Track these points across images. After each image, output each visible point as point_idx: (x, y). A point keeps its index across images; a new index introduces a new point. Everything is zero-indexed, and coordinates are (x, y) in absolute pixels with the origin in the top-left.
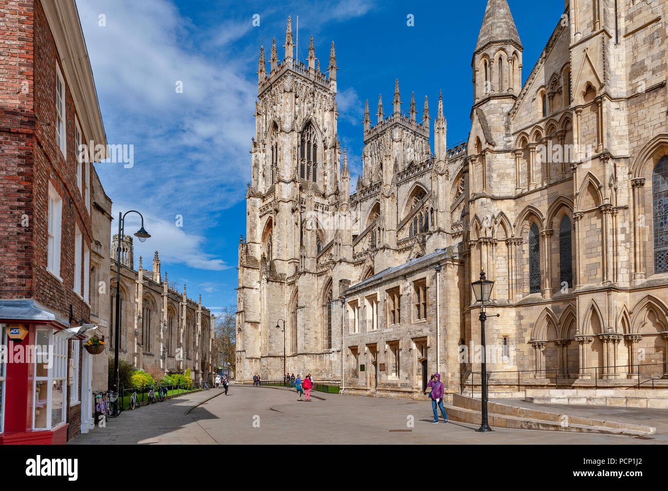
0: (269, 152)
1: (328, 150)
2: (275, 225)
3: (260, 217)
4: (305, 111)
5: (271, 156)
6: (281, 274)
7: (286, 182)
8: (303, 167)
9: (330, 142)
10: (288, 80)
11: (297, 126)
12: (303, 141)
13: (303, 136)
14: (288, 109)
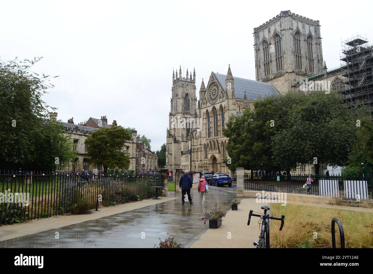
1: (193, 101)
4: (185, 91)
5: (176, 103)
6: (178, 140)
7: (179, 113)
8: (185, 107)
9: (193, 98)
10: (180, 83)
11: (183, 96)
12: (185, 99)
13: (185, 98)
14: (180, 92)
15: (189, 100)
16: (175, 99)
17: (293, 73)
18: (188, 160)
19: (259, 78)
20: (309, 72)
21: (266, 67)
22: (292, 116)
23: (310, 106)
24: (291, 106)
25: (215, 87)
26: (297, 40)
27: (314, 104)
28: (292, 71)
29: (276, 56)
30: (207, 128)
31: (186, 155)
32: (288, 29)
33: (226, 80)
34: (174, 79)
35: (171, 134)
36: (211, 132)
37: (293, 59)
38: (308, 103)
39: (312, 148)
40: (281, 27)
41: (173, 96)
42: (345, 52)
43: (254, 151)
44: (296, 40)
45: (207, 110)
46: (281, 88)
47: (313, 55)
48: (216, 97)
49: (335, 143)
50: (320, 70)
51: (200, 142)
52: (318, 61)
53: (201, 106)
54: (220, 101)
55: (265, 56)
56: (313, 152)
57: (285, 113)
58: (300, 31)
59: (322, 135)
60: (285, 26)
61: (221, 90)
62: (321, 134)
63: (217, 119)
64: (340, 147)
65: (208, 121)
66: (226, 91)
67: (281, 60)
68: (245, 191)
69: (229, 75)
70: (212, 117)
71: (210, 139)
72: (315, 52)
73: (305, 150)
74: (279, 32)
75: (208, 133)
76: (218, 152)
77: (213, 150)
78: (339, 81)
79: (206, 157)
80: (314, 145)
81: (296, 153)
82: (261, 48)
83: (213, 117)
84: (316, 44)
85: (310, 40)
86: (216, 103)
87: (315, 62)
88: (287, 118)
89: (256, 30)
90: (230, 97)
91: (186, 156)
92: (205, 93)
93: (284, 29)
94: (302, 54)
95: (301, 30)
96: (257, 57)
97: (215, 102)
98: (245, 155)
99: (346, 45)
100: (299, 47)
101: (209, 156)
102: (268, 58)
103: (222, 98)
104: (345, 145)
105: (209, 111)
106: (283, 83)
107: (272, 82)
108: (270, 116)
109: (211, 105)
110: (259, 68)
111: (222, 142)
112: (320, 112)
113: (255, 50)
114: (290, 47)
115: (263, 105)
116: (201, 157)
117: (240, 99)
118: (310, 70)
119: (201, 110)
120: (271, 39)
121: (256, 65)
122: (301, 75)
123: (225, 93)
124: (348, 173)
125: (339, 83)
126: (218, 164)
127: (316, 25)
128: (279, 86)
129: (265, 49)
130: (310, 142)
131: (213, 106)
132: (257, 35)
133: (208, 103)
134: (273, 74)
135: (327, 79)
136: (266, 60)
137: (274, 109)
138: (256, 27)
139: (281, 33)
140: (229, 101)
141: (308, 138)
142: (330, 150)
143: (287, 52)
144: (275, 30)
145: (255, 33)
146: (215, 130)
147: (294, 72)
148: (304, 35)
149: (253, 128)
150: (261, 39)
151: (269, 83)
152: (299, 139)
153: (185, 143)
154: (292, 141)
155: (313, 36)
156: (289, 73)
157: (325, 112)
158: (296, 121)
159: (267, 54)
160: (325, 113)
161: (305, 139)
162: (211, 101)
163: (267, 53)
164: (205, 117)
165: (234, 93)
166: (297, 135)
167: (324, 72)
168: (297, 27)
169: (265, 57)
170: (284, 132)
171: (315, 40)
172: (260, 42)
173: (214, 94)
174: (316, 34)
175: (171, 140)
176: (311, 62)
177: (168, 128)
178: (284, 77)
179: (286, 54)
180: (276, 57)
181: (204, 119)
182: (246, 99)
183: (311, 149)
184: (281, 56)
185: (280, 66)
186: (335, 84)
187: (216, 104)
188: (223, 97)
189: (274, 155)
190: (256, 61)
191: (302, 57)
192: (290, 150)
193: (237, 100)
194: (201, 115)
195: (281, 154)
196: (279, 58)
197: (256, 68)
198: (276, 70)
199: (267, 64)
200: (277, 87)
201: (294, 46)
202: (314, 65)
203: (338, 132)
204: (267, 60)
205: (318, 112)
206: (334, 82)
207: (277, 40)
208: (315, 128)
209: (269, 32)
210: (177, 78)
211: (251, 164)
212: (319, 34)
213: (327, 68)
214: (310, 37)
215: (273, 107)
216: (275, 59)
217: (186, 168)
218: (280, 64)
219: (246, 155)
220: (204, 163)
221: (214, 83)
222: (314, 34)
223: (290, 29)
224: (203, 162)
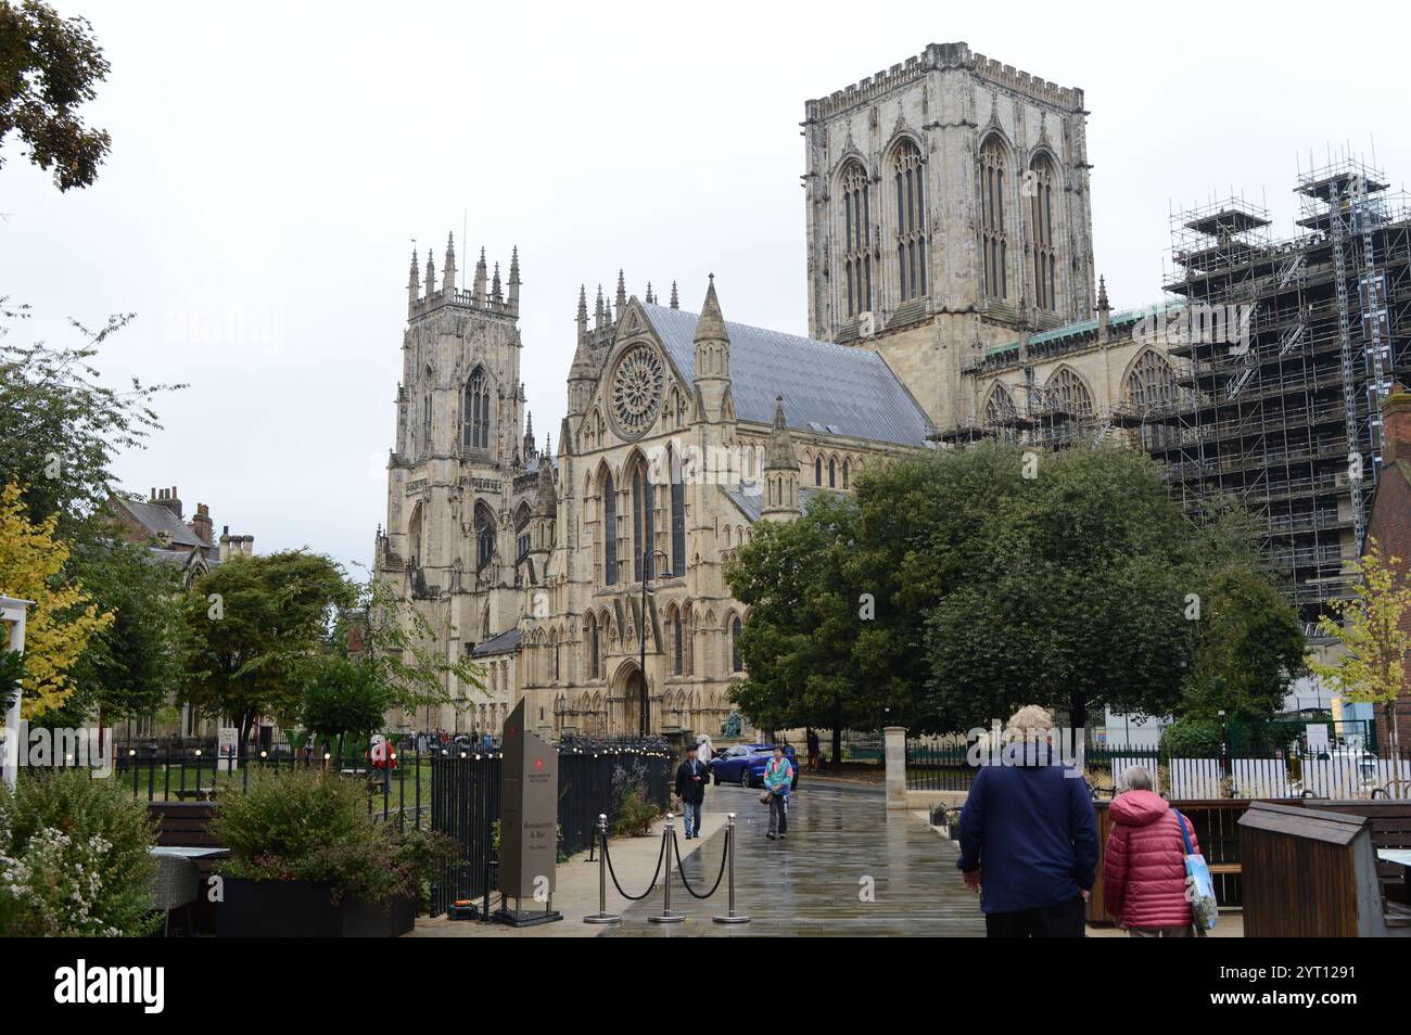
0: (421, 403)
1: (505, 400)
2: (425, 517)
3: (408, 496)
4: (471, 353)
5: (423, 409)
6: (432, 587)
7: (441, 458)
8: (467, 429)
9: (508, 390)
10: (447, 318)
11: (458, 379)
12: (468, 394)
13: (468, 387)
14: (447, 357)
15: (486, 397)
16: (419, 389)
17: (968, 315)
18: (506, 681)
19: (824, 325)
20: (1034, 310)
21: (855, 279)
22: (996, 538)
23: (1061, 506)
24: (994, 500)
25: (644, 367)
26: (991, 169)
27: (1070, 497)
28: (964, 306)
29: (901, 232)
30: (603, 540)
31: (498, 660)
32: (953, 126)
33: (695, 342)
34: (416, 294)
35: (397, 555)
36: (621, 562)
37: (972, 254)
38: (1053, 492)
39: (1065, 654)
40: (925, 111)
41: (407, 375)
42: (1182, 259)
43: (857, 662)
44: (986, 173)
45: (604, 465)
46: (916, 374)
47: (1055, 236)
48: (649, 407)
49: (1141, 640)
50: (1079, 302)
51: (570, 603)
52: (1074, 265)
53: (574, 445)
54: (664, 426)
55: (853, 228)
56: (1068, 669)
57: (972, 526)
58: (1002, 132)
59: (1097, 612)
60: (944, 108)
61: (674, 380)
62: (1097, 607)
63: (649, 503)
64: (1156, 654)
65: (606, 511)
66: (697, 387)
67: (922, 251)
68: (908, 792)
69: (709, 318)
70: (626, 494)
71: (617, 591)
72: (1061, 226)
73: (1044, 662)
74: (914, 132)
75: (604, 563)
76: (655, 651)
77: (630, 640)
78: (1157, 364)
79: (595, 670)
80: (1072, 645)
81: (1013, 671)
82: (837, 194)
83: (631, 496)
84: (1068, 189)
85: (1044, 171)
86: (646, 437)
87: (1062, 266)
88: (980, 546)
89: (814, 111)
90: (714, 417)
91: (493, 664)
92: (596, 386)
93: (936, 125)
94: (1009, 231)
95: (1009, 130)
96: (815, 230)
97: (641, 428)
98: (826, 675)
99: (1188, 231)
100: (996, 202)
101: (612, 666)
102: (863, 240)
103: (675, 416)
104: (1171, 646)
105: (613, 468)
106: (925, 353)
107: (880, 346)
108: (916, 534)
109: (622, 442)
110: (823, 278)
111: (673, 606)
112: (1091, 528)
113: (808, 199)
114: (961, 202)
115: (888, 489)
116: (570, 667)
117: (751, 423)
118: (1041, 303)
119: (575, 460)
120: (881, 156)
121: (813, 267)
122: (1004, 324)
123: (689, 394)
124: (1179, 740)
125: (1157, 372)
126: (654, 699)
127: (1071, 106)
128: (911, 367)
129: (852, 198)
130: (1059, 633)
131: (631, 447)
132: (818, 132)
133: (609, 431)
134: (884, 311)
135: (1110, 352)
136: (854, 245)
137: (929, 506)
138: (818, 97)
139: (926, 139)
140: (707, 432)
141: (1052, 620)
142: (1123, 664)
143: (950, 221)
144: (901, 121)
145: (811, 122)
146: (637, 551)
147: (976, 308)
148: (1021, 152)
149: (855, 574)
150: (836, 155)
151: (866, 353)
152: (1024, 624)
153: (468, 598)
154: (998, 628)
155: (1056, 155)
156: (952, 314)
157: (1108, 528)
158: (1011, 560)
159: (862, 223)
160: (1109, 531)
161: (1042, 624)
162: (624, 426)
163: (862, 216)
164: (591, 493)
165: (729, 397)
166: (1015, 609)
167: (1095, 322)
168: (994, 117)
169: (853, 235)
170: (970, 594)
171: (1064, 172)
172: (834, 165)
173: (636, 394)
174: (1070, 148)
175: (401, 585)
176: (1044, 266)
177: (384, 526)
178: (931, 330)
179: (944, 231)
180: (899, 239)
181: (586, 500)
182: (783, 428)
183: (1062, 659)
184: (922, 238)
185: (914, 278)
186: (1140, 376)
187: (648, 440)
188: (681, 411)
189: (931, 677)
190: (811, 247)
191: (1008, 246)
192: (991, 660)
193: (741, 426)
194: (574, 483)
195: (961, 672)
196: (914, 248)
197: (809, 278)
198: (898, 293)
199: (861, 265)
200: (900, 370)
201: (977, 197)
202: (1055, 280)
203: (1151, 603)
204: (858, 247)
205: (1085, 528)
206: (1136, 367)
207: (904, 164)
208: (1076, 585)
209: (874, 125)
210: (430, 292)
211: (848, 708)
212: (1081, 148)
213: (1110, 304)
214: (1042, 159)
215: (928, 502)
216: (895, 246)
217: (493, 717)
218: (918, 269)
219: (828, 674)
220: (587, 696)
221: (637, 348)
222: (1060, 146)
223: (964, 123)
224: (581, 692)
